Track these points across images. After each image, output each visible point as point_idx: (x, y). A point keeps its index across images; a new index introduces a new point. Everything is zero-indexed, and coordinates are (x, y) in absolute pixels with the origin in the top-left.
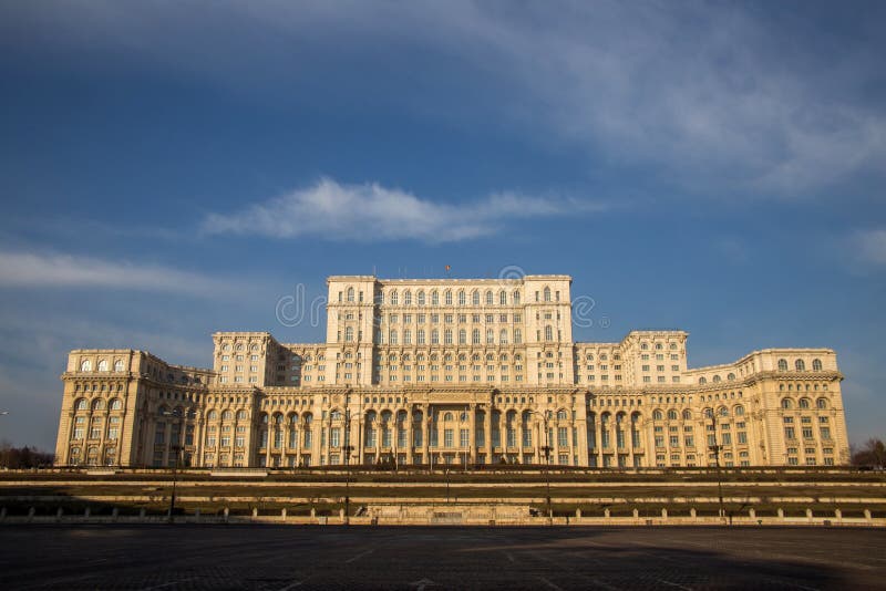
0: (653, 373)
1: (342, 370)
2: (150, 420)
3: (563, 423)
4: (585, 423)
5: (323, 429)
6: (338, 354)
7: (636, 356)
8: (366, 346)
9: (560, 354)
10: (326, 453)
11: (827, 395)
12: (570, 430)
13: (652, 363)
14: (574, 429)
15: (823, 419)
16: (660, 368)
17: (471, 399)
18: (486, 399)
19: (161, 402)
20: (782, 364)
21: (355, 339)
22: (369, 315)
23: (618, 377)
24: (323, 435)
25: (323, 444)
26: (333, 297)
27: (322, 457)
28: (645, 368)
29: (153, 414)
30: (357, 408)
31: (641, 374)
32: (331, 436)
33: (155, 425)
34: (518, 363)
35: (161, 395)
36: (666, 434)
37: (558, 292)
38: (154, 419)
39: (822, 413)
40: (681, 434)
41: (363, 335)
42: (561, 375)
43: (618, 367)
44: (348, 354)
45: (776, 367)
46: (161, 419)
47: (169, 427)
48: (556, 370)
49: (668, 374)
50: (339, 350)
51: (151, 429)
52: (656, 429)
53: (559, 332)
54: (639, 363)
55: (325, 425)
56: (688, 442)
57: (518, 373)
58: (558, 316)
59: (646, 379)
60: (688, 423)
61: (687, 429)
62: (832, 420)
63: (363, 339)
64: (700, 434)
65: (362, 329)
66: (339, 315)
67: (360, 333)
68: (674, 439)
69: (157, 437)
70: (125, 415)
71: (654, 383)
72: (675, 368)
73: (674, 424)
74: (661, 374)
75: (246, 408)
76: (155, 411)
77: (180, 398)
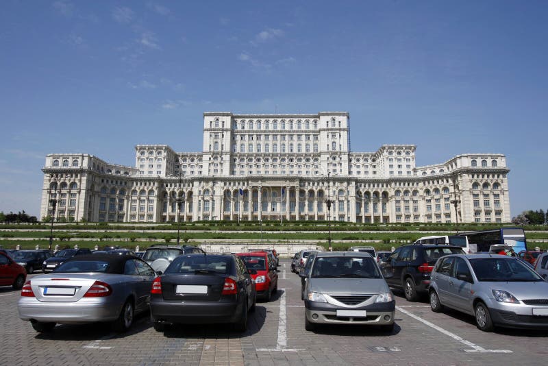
0: (396, 169)
1: (212, 168)
2: (96, 196)
3: (342, 198)
4: (355, 198)
5: (200, 201)
6: (210, 158)
7: (386, 159)
8: (226, 153)
9: (341, 158)
11: (499, 182)
12: (346, 202)
13: (395, 163)
14: (348, 201)
15: (497, 196)
16: (400, 166)
17: (288, 184)
18: (296, 184)
19: (102, 185)
20: (474, 162)
21: (220, 150)
22: (228, 135)
23: (374, 173)
24: (199, 204)
25: (199, 209)
26: (207, 126)
27: (199, 216)
28: (391, 166)
29: (98, 192)
30: (219, 189)
31: (388, 170)
32: (204, 205)
33: (99, 199)
34: (316, 164)
35: (103, 181)
36: (402, 204)
37: (340, 122)
38: (99, 196)
39: (496, 192)
40: (411, 204)
41: (224, 147)
42: (341, 170)
43: (374, 167)
44: (216, 158)
45: (471, 165)
46: (103, 195)
47: (108, 200)
48: (338, 168)
49: (404, 170)
50: (210, 156)
51: (97, 202)
52: (398, 202)
53: (340, 145)
54: (387, 163)
55: (200, 199)
56: (415, 209)
57: (316, 170)
58: (340, 136)
59: (391, 172)
60: (415, 199)
61: (415, 202)
62: (501, 196)
63: (224, 149)
64: (422, 205)
65: (224, 143)
66: (210, 136)
67: (222, 145)
68: (407, 208)
69: (100, 206)
70: (79, 192)
71: (396, 175)
72: (408, 166)
73: (407, 199)
74: (400, 170)
75: (154, 189)
76: (100, 190)
77: (114, 183)
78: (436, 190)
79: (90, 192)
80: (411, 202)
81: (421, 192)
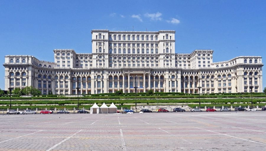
0: (202, 64)
1: (99, 63)
2: (36, 79)
3: (173, 80)
4: (180, 80)
5: (95, 82)
6: (97, 57)
7: (196, 58)
8: (106, 54)
9: (171, 57)
10: (96, 90)
11: (258, 71)
13: (202, 60)
14: (177, 82)
15: (256, 78)
16: (204, 62)
17: (144, 72)
18: (149, 72)
19: (39, 73)
20: (245, 61)
21: (102, 52)
22: (107, 44)
23: (189, 65)
24: (95, 84)
25: (95, 87)
26: (94, 38)
27: (95, 91)
28: (199, 62)
29: (37, 77)
30: (106, 75)
31: (197, 64)
32: (98, 84)
33: (38, 81)
34: (157, 60)
35: (39, 71)
36: (206, 83)
37: (171, 37)
38: (37, 79)
41: (105, 50)
42: (171, 64)
43: (189, 62)
44: (100, 57)
46: (40, 79)
47: (42, 82)
48: (169, 63)
49: (207, 64)
51: (37, 82)
52: (203, 82)
53: (171, 50)
54: (197, 60)
55: (95, 81)
56: (212, 86)
57: (157, 64)
58: (171, 44)
59: (199, 66)
60: (212, 80)
62: (258, 79)
63: (105, 52)
64: (216, 83)
65: (105, 48)
66: (97, 44)
67: (104, 50)
68: (208, 85)
69: (39, 85)
70: (28, 78)
71: (202, 67)
72: (209, 62)
73: (208, 80)
74: (204, 64)
75: (68, 75)
76: (38, 76)
77: (45, 72)
78: (224, 75)
79: (33, 78)
80: (210, 82)
81: (216, 77)
